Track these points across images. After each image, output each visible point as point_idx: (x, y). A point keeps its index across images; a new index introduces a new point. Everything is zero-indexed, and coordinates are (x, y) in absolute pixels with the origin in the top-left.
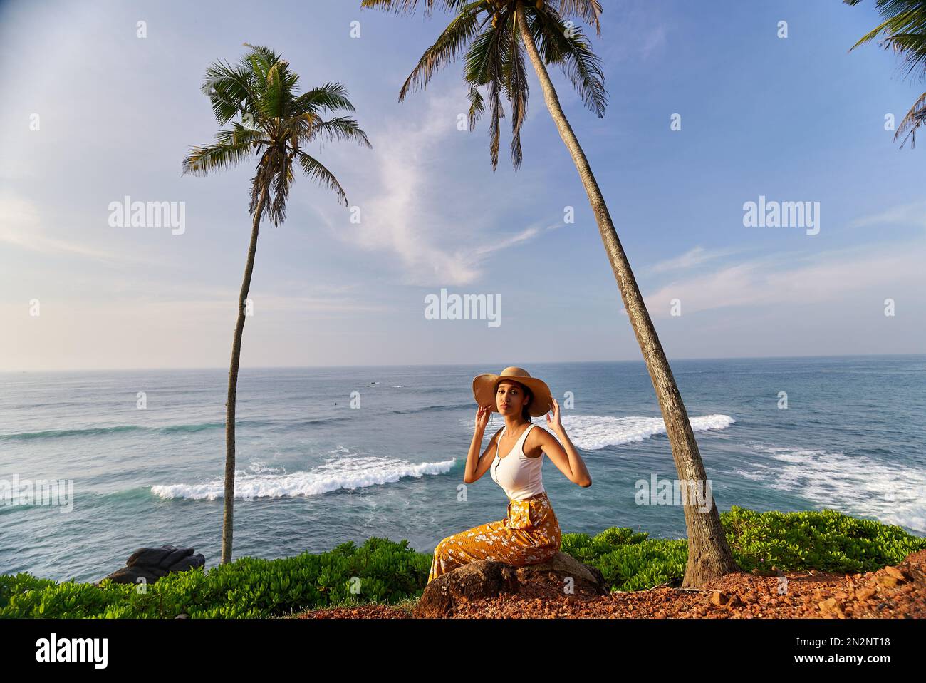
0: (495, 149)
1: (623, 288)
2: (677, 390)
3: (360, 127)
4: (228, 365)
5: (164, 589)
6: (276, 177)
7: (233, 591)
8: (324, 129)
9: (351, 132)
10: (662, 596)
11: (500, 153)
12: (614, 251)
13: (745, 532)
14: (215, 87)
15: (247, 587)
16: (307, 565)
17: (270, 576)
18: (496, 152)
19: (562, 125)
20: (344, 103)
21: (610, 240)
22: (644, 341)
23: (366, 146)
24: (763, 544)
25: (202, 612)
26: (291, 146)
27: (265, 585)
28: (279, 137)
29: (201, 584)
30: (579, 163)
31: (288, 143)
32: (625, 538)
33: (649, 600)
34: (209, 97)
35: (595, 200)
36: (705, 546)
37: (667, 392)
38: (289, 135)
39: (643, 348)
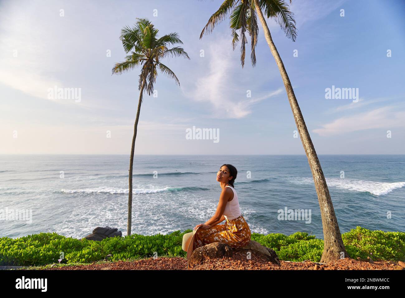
0: (243, 58)
1: (298, 123)
2: (321, 171)
3: (185, 51)
4: (130, 153)
5: (103, 244)
6: (149, 74)
7: (130, 247)
8: (169, 52)
9: (181, 53)
10: (306, 265)
11: (245, 60)
12: (294, 106)
13: (363, 239)
14: (125, 37)
15: (135, 246)
16: (159, 239)
17: (144, 242)
18: (243, 59)
19: (272, 47)
20: (178, 41)
21: (292, 101)
22: (307, 148)
23: (187, 59)
24: (372, 246)
25: (118, 254)
26: (155, 61)
27: (142, 246)
28: (150, 57)
29: (117, 243)
30: (280, 65)
31: (154, 59)
32: (304, 237)
33: (300, 266)
34: (122, 42)
35: (286, 82)
36: (332, 244)
37: (317, 172)
38: (155, 56)
39: (306, 151)
